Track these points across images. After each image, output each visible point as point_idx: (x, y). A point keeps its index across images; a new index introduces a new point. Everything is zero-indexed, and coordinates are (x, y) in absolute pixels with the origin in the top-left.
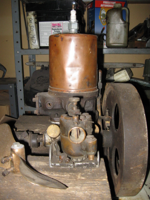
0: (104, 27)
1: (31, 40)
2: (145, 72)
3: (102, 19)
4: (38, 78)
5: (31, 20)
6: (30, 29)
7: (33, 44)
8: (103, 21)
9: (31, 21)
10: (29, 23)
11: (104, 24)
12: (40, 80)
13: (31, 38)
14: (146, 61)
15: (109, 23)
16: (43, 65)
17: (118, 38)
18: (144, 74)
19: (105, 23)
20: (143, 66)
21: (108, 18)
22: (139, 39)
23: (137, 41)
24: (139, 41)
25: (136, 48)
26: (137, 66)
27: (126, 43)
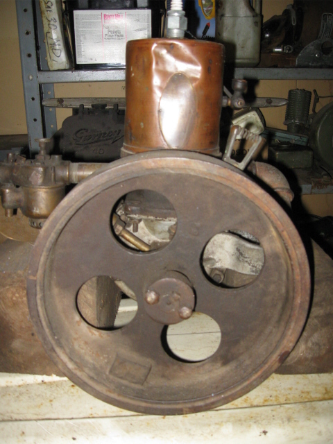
0: (209, 24)
1: (51, 51)
2: (289, 116)
3: (205, 6)
4: (78, 132)
5: (49, 4)
6: (49, 24)
7: (56, 59)
8: (207, 11)
9: (50, 8)
10: (46, 13)
11: (209, 17)
12: (81, 138)
13: (50, 46)
14: (290, 92)
15: (223, 15)
16: (83, 105)
17: (242, 47)
18: (286, 119)
19: (210, 13)
20: (284, 103)
21: (222, 4)
22: (278, 47)
23: (272, 51)
24: (278, 52)
25: (276, 66)
26: (272, 104)
27: (257, 56)
